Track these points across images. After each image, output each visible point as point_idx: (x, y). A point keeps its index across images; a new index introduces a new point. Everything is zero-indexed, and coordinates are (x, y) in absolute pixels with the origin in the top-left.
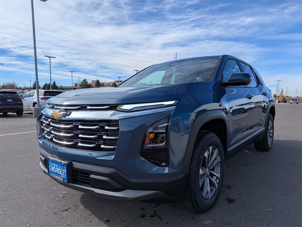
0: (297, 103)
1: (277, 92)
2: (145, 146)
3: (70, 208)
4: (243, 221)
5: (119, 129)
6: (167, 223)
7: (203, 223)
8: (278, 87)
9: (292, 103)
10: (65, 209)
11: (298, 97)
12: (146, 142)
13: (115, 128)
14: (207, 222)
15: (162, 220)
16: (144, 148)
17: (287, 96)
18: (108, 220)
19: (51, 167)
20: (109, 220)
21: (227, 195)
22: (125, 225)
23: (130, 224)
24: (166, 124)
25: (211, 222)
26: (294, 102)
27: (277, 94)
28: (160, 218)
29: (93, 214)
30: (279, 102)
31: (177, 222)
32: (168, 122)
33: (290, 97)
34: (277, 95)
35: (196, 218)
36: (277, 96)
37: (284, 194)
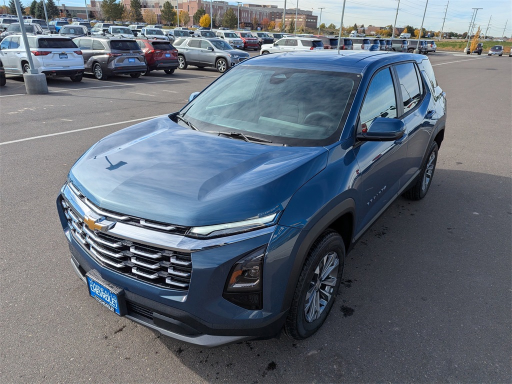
0: (500, 55)
1: (471, 27)
2: (230, 288)
3: (125, 326)
4: (358, 349)
5: (191, 264)
6: (258, 355)
7: (306, 354)
8: (474, 18)
9: (491, 55)
10: (118, 329)
11: (505, 37)
12: (231, 282)
13: (186, 264)
14: (311, 353)
15: (251, 348)
16: (228, 290)
17: (487, 35)
18: (180, 348)
19: (92, 287)
20: (182, 349)
21: (343, 301)
22: (204, 358)
23: (210, 356)
24: (262, 255)
25: (316, 352)
26: (494, 53)
27: (470, 32)
28: (250, 346)
29: (158, 337)
30: (468, 53)
31: (272, 353)
32: (265, 252)
33: (492, 38)
34: (469, 34)
35: (298, 345)
36: (468, 36)
37: (422, 299)
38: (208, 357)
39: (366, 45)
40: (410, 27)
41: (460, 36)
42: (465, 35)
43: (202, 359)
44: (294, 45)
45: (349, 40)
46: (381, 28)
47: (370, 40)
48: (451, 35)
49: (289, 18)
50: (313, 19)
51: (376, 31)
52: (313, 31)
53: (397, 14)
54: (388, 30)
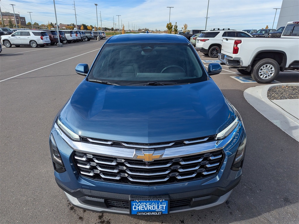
38: (198, 216)
39: (72, 34)
40: (84, 25)
41: (110, 29)
42: (112, 29)
43: (197, 218)
44: (27, 36)
45: (62, 31)
46: (68, 25)
47: (74, 32)
48: (106, 29)
49: (7, 18)
50: (22, 19)
51: (66, 27)
52: (25, 27)
53: (76, 17)
54: (72, 26)
